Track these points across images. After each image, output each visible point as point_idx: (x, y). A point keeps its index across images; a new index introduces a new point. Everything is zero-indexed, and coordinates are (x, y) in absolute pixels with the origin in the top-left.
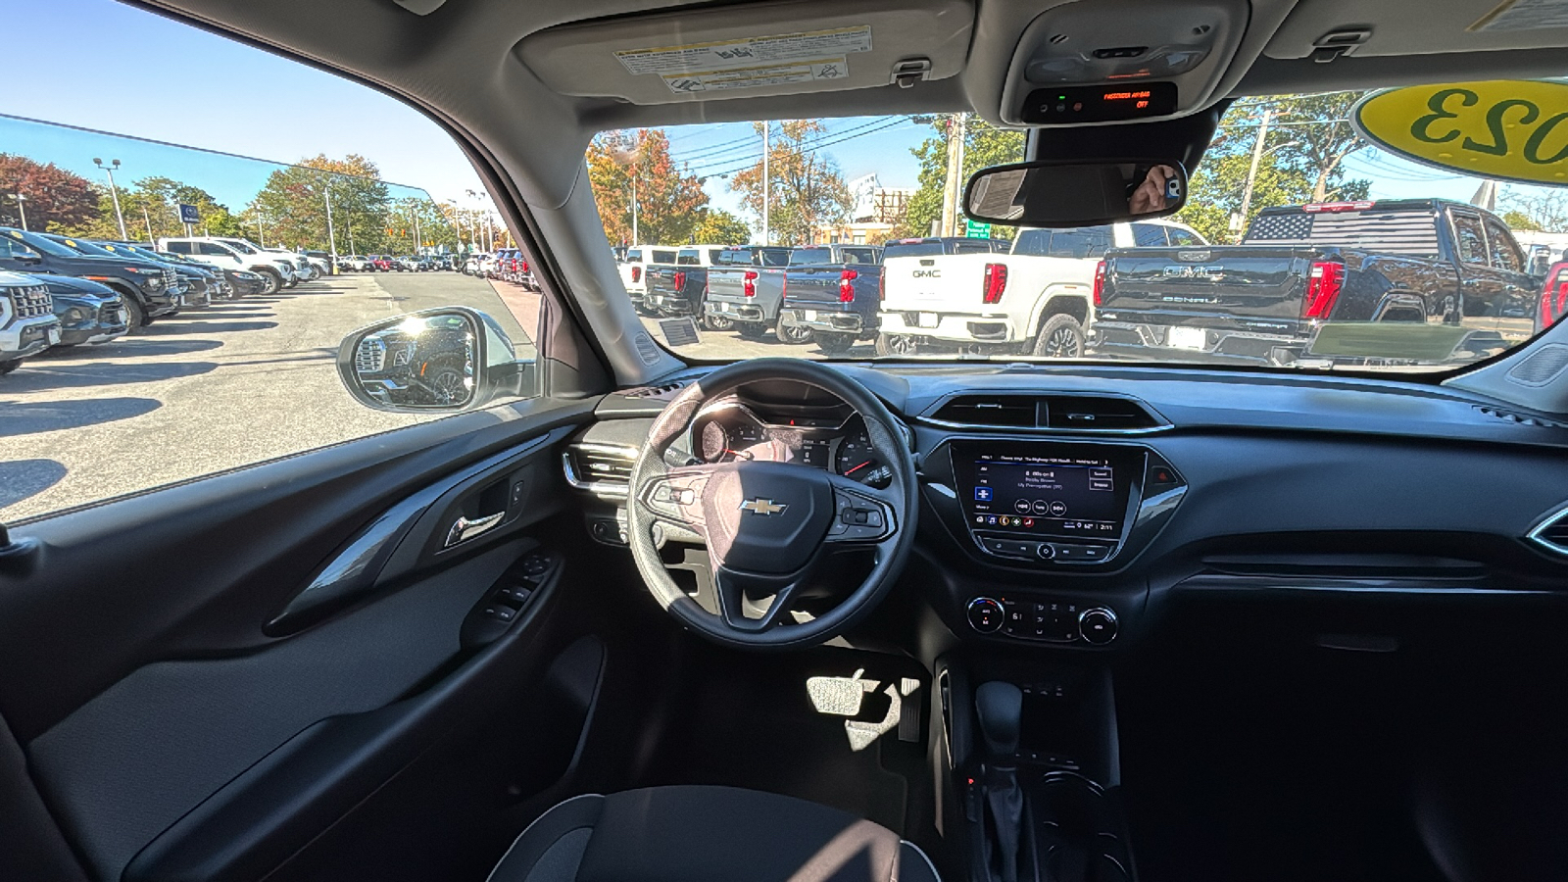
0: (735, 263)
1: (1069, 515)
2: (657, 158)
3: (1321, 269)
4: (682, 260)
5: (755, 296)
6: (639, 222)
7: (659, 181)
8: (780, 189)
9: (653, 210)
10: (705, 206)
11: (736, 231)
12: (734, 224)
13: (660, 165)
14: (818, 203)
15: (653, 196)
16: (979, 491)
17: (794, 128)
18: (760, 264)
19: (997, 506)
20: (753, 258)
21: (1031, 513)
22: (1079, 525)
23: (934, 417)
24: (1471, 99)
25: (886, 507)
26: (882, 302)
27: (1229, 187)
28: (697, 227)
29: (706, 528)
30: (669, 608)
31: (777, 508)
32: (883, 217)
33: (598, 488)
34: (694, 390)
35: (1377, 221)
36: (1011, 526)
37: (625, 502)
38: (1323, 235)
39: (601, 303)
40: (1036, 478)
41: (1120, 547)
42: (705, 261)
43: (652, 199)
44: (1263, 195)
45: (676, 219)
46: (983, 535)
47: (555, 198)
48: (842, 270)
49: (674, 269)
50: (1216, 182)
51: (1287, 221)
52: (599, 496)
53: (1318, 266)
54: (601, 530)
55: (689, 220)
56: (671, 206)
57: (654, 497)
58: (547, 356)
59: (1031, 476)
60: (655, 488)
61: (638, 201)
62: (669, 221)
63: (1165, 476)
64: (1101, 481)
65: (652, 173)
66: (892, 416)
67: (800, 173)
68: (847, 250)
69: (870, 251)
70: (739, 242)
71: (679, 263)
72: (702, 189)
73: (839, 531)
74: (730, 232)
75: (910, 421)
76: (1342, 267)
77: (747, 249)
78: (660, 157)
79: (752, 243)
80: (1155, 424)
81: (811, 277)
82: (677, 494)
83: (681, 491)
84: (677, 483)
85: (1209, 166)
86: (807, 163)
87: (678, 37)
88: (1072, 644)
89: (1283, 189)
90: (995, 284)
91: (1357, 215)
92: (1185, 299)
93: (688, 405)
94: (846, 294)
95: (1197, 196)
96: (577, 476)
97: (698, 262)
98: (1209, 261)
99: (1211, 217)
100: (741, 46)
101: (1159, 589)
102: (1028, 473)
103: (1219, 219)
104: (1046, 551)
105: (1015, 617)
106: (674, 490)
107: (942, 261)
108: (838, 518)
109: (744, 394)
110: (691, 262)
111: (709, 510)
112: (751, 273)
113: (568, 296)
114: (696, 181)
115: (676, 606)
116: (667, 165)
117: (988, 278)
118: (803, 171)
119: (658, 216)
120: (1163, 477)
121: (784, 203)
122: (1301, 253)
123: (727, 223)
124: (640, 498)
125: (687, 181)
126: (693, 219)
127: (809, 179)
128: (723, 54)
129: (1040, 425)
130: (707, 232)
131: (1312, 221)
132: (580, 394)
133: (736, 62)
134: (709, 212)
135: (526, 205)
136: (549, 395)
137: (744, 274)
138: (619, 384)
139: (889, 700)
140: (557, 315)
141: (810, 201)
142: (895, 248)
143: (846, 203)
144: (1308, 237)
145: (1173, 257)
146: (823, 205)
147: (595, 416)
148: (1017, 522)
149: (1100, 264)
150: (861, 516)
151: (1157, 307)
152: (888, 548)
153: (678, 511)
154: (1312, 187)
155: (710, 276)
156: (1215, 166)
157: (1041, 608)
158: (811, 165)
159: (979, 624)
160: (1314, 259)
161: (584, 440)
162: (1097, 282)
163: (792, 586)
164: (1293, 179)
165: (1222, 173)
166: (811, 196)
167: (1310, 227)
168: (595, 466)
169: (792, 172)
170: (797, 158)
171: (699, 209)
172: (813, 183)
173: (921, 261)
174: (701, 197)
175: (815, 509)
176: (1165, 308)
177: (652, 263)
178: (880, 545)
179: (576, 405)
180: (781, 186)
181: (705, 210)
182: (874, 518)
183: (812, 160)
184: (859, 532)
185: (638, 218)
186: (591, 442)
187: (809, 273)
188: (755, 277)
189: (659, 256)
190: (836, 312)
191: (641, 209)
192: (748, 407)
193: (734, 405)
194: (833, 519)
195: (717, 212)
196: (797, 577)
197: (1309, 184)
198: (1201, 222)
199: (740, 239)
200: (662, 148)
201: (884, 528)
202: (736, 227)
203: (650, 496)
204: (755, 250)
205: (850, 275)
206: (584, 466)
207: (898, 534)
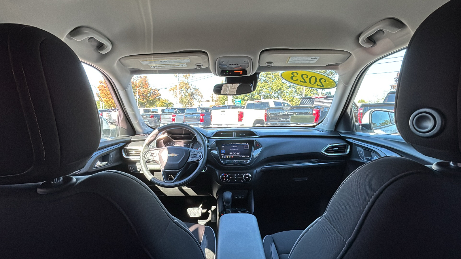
0: (169, 112)
1: (240, 155)
2: (145, 84)
3: (315, 111)
4: (153, 112)
5: (175, 121)
6: (139, 101)
7: (145, 90)
8: (182, 92)
9: (143, 98)
10: (160, 97)
11: (170, 104)
12: (169, 102)
13: (146, 85)
14: (194, 96)
15: (144, 94)
16: (222, 151)
17: (186, 76)
18: (177, 112)
19: (226, 154)
20: (174, 111)
21: (233, 155)
22: (242, 156)
23: (213, 136)
24: (297, 74)
25: (200, 153)
26: (212, 122)
27: (299, 93)
28: (157, 103)
29: (159, 162)
30: (151, 180)
31: (176, 155)
32: (212, 100)
33: (132, 158)
34: (156, 131)
35: (327, 100)
36: (229, 158)
37: (139, 161)
38: (317, 103)
39: (133, 113)
40: (234, 148)
41: (250, 160)
42: (160, 112)
43: (143, 95)
44: (308, 95)
45: (151, 101)
46: (223, 160)
47: (124, 88)
48: (200, 114)
49: (150, 114)
50: (296, 92)
51: (308, 100)
52: (132, 160)
53: (314, 110)
54: (132, 169)
55: (155, 101)
56: (149, 97)
57: (147, 155)
58: (119, 126)
59: (233, 147)
60: (147, 153)
61: (139, 95)
62: (149, 101)
63: (258, 146)
64: (246, 147)
65: (143, 87)
66: (203, 136)
67: (188, 88)
68: (202, 109)
69: (208, 109)
70: (170, 107)
71: (152, 113)
72: (159, 92)
73: (191, 159)
74: (167, 104)
75: (208, 138)
76: (319, 110)
77: (172, 109)
78: (146, 83)
79: (175, 107)
80: (256, 135)
81: (192, 116)
82: (152, 154)
83: (153, 153)
84: (152, 152)
85: (294, 88)
86: (190, 86)
87: (153, 59)
88: (243, 182)
89: (312, 93)
90: (241, 116)
91: (323, 99)
92: (286, 119)
93: (156, 134)
94: (202, 120)
95: (292, 95)
96: (126, 155)
97: (157, 112)
98: (291, 109)
99: (296, 100)
100: (165, 60)
101: (259, 169)
102: (232, 147)
103: (298, 101)
104: (235, 162)
105: (231, 178)
106: (151, 153)
107: (227, 111)
108: (190, 157)
109: (169, 133)
110: (155, 112)
111: (160, 157)
112: (174, 115)
113: (125, 111)
114: (157, 90)
115: (152, 179)
116: (148, 86)
117: (239, 115)
118: (189, 88)
119: (145, 100)
120: (258, 145)
121: (184, 96)
122: (311, 107)
123: (167, 102)
124: (143, 156)
125: (154, 90)
126: (156, 100)
127: (191, 90)
128: (162, 62)
129: (234, 137)
130: (160, 104)
131: (314, 100)
132: (127, 136)
133: (164, 63)
134: (161, 99)
135: (117, 90)
136: (119, 136)
137: (172, 115)
138: (137, 133)
139: (209, 213)
140: (122, 116)
141: (192, 96)
142: (215, 108)
143: (202, 96)
144: (314, 104)
145: (282, 109)
146: (195, 97)
147: (131, 141)
148: (230, 157)
149: (266, 111)
150: (195, 155)
151: (280, 121)
152: (201, 162)
153: (153, 158)
154: (318, 93)
155: (161, 116)
156: (295, 88)
157: (236, 175)
158: (191, 86)
159: (223, 180)
160: (313, 109)
161: (128, 146)
162: (265, 116)
163: (180, 172)
164: (314, 91)
165: (297, 89)
166: (192, 95)
167: (314, 102)
168: (131, 152)
169: (186, 88)
170: (187, 84)
171: (158, 98)
172: (192, 91)
173: (222, 111)
174: (158, 94)
175: (185, 154)
176: (281, 121)
177: (143, 113)
178: (199, 161)
179: (125, 138)
180: (183, 91)
181: (160, 98)
182: (198, 156)
183: (191, 85)
184: (195, 159)
185: (139, 100)
186: (129, 147)
187: (191, 115)
188: (175, 116)
189: (145, 111)
190: (199, 125)
191: (140, 98)
192: (170, 136)
193: (166, 136)
194: (189, 157)
195: (163, 99)
196: (181, 170)
197: (318, 92)
198: (294, 102)
199: (171, 106)
200: (146, 80)
201: (200, 157)
202: (170, 103)
203: (146, 155)
204: (175, 109)
205: (203, 115)
206: (128, 153)
207: (203, 159)
